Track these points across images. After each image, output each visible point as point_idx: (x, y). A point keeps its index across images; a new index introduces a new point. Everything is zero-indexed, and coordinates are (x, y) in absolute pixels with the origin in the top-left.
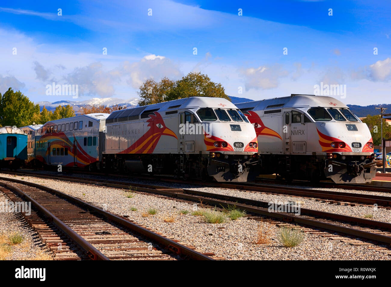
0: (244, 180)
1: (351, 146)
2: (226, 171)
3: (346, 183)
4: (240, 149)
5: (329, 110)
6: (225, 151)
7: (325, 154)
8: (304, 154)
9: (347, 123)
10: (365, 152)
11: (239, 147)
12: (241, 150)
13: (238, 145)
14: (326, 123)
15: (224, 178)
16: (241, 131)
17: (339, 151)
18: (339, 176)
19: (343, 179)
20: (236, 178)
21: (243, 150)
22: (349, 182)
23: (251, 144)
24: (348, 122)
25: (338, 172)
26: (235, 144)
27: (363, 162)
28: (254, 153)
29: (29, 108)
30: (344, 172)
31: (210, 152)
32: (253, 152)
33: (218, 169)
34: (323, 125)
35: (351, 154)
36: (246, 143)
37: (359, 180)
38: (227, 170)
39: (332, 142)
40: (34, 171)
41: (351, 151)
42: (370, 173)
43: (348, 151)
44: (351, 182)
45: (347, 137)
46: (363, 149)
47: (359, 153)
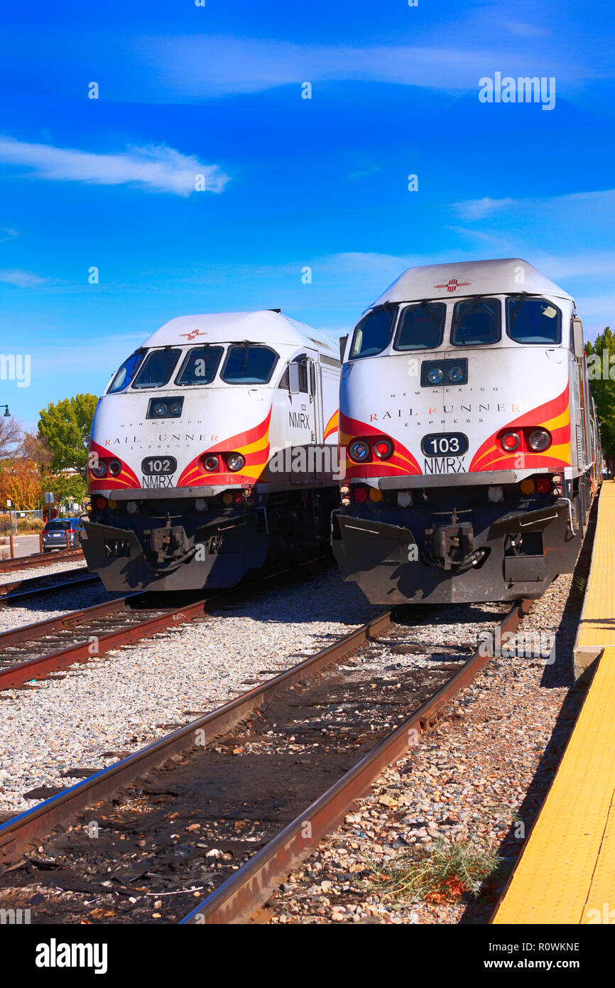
1: (417, 451)
2: (130, 556)
3: (411, 600)
4: (162, 479)
6: (115, 489)
10: (486, 469)
11: (162, 473)
12: (167, 482)
13: (158, 464)
15: (126, 581)
16: (179, 416)
17: (374, 472)
18: (391, 574)
19: (402, 587)
20: (159, 578)
21: (175, 483)
22: (424, 597)
23: (215, 460)
25: (384, 559)
26: (146, 463)
33: (113, 549)
36: (185, 459)
38: (135, 553)
39: (354, 440)
41: (414, 469)
42: (541, 553)
43: (404, 473)
44: (434, 599)
45: (405, 413)
46: (474, 460)
47: (457, 475)
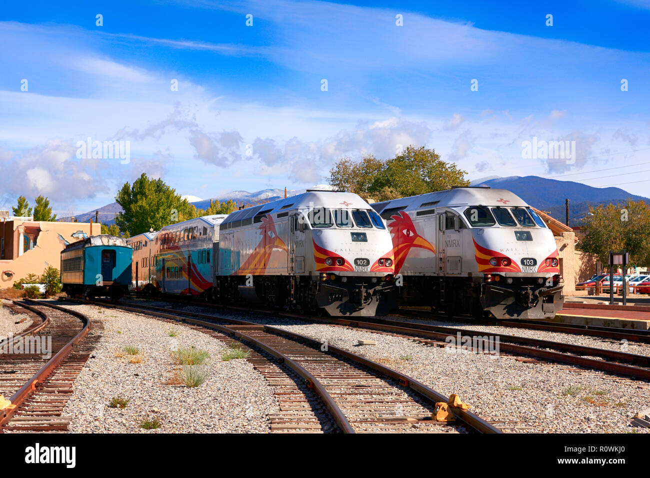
0: (370, 314)
1: (519, 264)
2: (343, 300)
3: (513, 318)
5: (494, 210)
6: (342, 271)
7: (482, 275)
8: (459, 276)
9: (517, 230)
10: (543, 272)
11: (363, 265)
12: (366, 269)
13: (361, 262)
14: (485, 229)
15: (341, 311)
16: (367, 241)
17: (502, 270)
18: (503, 308)
19: (509, 313)
20: (358, 310)
21: (369, 270)
22: (518, 316)
23: (382, 261)
24: (519, 227)
25: (501, 302)
26: (356, 261)
27: (543, 287)
28: (386, 274)
29: (171, 205)
30: (511, 301)
31: (320, 272)
32: (384, 273)
33: (332, 297)
34: (480, 232)
35: (520, 275)
36: (373, 260)
37: (533, 314)
38: (345, 300)
39: (492, 258)
40: (147, 301)
41: (519, 271)
42: (553, 302)
43: (515, 271)
44: (521, 317)
45: (514, 250)
46: (539, 268)
47: (533, 273)
